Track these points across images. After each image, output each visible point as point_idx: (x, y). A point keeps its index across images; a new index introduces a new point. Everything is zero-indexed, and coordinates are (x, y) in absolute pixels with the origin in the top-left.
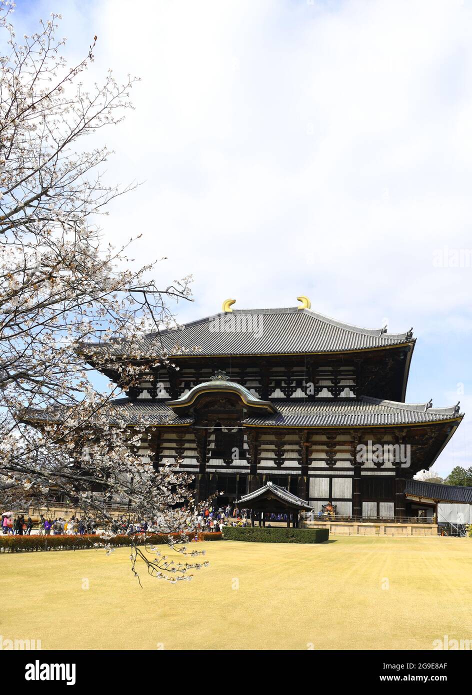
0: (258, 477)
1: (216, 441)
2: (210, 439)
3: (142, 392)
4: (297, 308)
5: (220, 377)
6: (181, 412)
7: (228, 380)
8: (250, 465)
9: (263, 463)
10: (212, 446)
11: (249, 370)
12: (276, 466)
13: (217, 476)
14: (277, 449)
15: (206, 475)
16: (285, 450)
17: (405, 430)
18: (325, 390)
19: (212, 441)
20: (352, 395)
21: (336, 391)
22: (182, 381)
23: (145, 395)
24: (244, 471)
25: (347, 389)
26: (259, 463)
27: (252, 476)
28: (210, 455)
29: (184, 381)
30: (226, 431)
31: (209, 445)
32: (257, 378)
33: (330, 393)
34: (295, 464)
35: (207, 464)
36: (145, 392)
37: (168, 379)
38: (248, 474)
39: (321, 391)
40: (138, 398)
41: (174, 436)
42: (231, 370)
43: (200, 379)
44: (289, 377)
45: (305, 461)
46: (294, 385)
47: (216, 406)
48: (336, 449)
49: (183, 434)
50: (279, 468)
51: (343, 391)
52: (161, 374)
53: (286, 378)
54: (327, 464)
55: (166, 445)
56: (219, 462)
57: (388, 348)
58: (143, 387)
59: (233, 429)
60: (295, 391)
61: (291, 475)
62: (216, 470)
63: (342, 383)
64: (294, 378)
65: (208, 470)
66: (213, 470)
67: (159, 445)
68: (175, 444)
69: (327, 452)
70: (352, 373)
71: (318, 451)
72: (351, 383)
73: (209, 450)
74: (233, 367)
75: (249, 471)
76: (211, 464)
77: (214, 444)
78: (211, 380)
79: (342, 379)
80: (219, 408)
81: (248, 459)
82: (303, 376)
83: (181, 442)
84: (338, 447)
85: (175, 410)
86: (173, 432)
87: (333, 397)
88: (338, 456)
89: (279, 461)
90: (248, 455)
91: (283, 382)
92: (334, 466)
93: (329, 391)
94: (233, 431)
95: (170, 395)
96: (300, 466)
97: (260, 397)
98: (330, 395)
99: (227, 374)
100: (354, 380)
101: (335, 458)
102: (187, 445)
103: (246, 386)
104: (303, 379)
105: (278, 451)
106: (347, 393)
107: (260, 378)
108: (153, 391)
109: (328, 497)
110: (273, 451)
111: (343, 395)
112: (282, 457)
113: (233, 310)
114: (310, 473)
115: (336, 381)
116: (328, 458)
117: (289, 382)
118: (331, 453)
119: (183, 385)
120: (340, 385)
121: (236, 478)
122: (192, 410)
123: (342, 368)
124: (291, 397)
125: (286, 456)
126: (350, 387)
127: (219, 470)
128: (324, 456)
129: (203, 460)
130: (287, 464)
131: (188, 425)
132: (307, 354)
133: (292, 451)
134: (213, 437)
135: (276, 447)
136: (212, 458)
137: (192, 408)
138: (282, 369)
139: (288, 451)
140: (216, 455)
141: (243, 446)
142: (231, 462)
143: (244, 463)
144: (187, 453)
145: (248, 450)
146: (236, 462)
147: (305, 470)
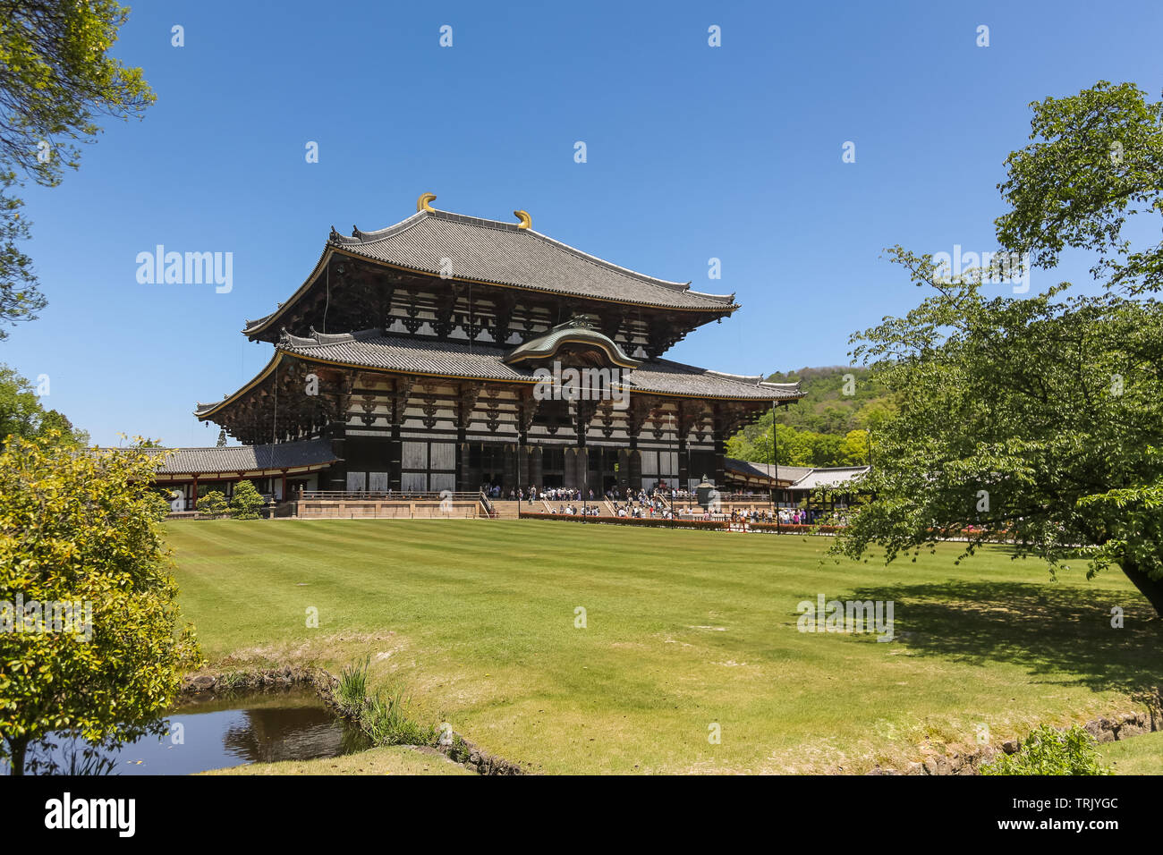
3: (394, 322)
7: (592, 330)
8: (577, 435)
12: (604, 436)
13: (541, 448)
15: (527, 446)
16: (613, 417)
20: (645, 356)
23: (398, 327)
24: (571, 442)
25: (640, 348)
28: (531, 420)
34: (623, 434)
35: (528, 432)
36: (398, 322)
37: (432, 308)
40: (387, 330)
41: (486, 394)
45: (634, 431)
48: (662, 418)
49: (497, 391)
50: (608, 439)
54: (655, 436)
55: (475, 405)
56: (543, 430)
58: (395, 314)
62: (539, 441)
65: (529, 440)
66: (535, 440)
68: (487, 404)
69: (654, 422)
70: (645, 330)
73: (531, 414)
75: (576, 442)
76: (533, 433)
81: (574, 427)
83: (493, 401)
84: (664, 417)
88: (665, 427)
89: (608, 431)
92: (661, 439)
96: (629, 437)
101: (662, 428)
102: (501, 406)
105: (606, 418)
108: (413, 323)
109: (656, 473)
112: (610, 426)
114: (639, 445)
116: (655, 428)
118: (657, 423)
123: (636, 323)
125: (614, 424)
126: (643, 346)
127: (542, 440)
128: (651, 426)
129: (522, 426)
130: (616, 434)
133: (621, 419)
136: (533, 424)
139: (616, 418)
140: (539, 420)
141: (568, 410)
142: (556, 431)
143: (570, 431)
144: (502, 417)
145: (574, 416)
146: (562, 431)
147: (634, 441)
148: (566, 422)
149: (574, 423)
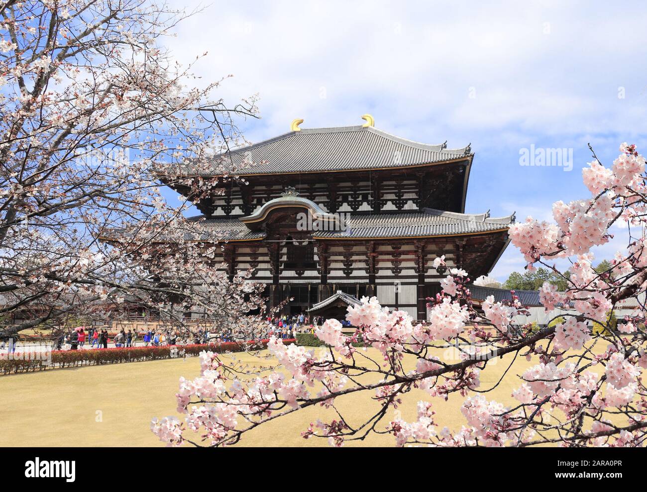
0: (328, 286)
1: (288, 254)
2: (283, 252)
3: (216, 209)
4: (362, 126)
5: (290, 193)
6: (254, 228)
7: (298, 196)
8: (320, 275)
9: (333, 273)
10: (285, 258)
11: (317, 186)
12: (345, 275)
13: (290, 286)
14: (345, 259)
15: (279, 286)
16: (353, 260)
17: (465, 239)
18: (389, 203)
19: (284, 254)
20: (415, 207)
21: (399, 204)
22: (254, 198)
23: (219, 212)
24: (315, 281)
25: (410, 202)
26: (329, 273)
27: (323, 286)
28: (282, 267)
29: (256, 198)
30: (297, 244)
31: (281, 258)
32: (325, 193)
33: (394, 206)
34: (363, 273)
35: (280, 276)
36: (219, 209)
37: (241, 197)
38: (319, 284)
39: (386, 204)
40: (212, 215)
41: (247, 250)
42: (300, 186)
43: (271, 195)
44: (355, 191)
45: (372, 270)
46: (360, 199)
47: (287, 221)
48: (401, 258)
49: (257, 248)
50: (348, 277)
51: (406, 203)
52: (234, 192)
53: (353, 193)
54: (393, 272)
55: (240, 259)
56: (292, 273)
57: (448, 162)
58: (217, 204)
59: (304, 242)
60: (361, 205)
61: (360, 284)
62: (288, 282)
63: (406, 196)
64: (361, 192)
65: (281, 281)
66: (286, 281)
67: (234, 259)
68: (249, 258)
69: (392, 261)
70: (414, 187)
71: (384, 260)
72: (414, 196)
73: (282, 262)
74: (302, 184)
75: (319, 281)
76: (284, 276)
77: (286, 256)
78: (282, 196)
79: (406, 192)
80: (290, 223)
81: (318, 270)
82: (369, 190)
83: (254, 255)
84: (403, 257)
85: (249, 226)
86: (247, 247)
87: (397, 209)
88: (403, 264)
89: (348, 271)
90: (319, 266)
91: (350, 197)
92: (400, 275)
93: (393, 204)
94: (304, 244)
95: (243, 212)
96: (368, 275)
97: (329, 211)
98: (394, 208)
99: (297, 190)
100: (416, 193)
101: (400, 266)
102: (260, 259)
103: (315, 201)
104: (369, 193)
105: (347, 261)
106: (410, 206)
107: (328, 193)
108: (227, 208)
109: (395, 304)
110: (342, 261)
111: (406, 207)
112: (350, 267)
113: (301, 130)
114: (377, 281)
115: (399, 195)
116: (394, 266)
117: (355, 196)
118: (396, 262)
119: (255, 202)
120: (403, 198)
121: (308, 288)
122: (264, 225)
123: (405, 182)
124: (358, 210)
125: (354, 266)
126: (413, 200)
127: (291, 281)
128: (389, 265)
129: (276, 272)
130: (355, 273)
131: (261, 239)
132: (372, 169)
133: (360, 261)
134: (285, 250)
135: (344, 258)
136: (285, 269)
137: (265, 223)
138: (349, 184)
139: (356, 261)
140: (288, 267)
141: (313, 258)
142: (303, 273)
143: (315, 273)
144: (261, 266)
145: (318, 262)
146: (307, 273)
147: (372, 278)
148: (312, 267)
149: (318, 267)
